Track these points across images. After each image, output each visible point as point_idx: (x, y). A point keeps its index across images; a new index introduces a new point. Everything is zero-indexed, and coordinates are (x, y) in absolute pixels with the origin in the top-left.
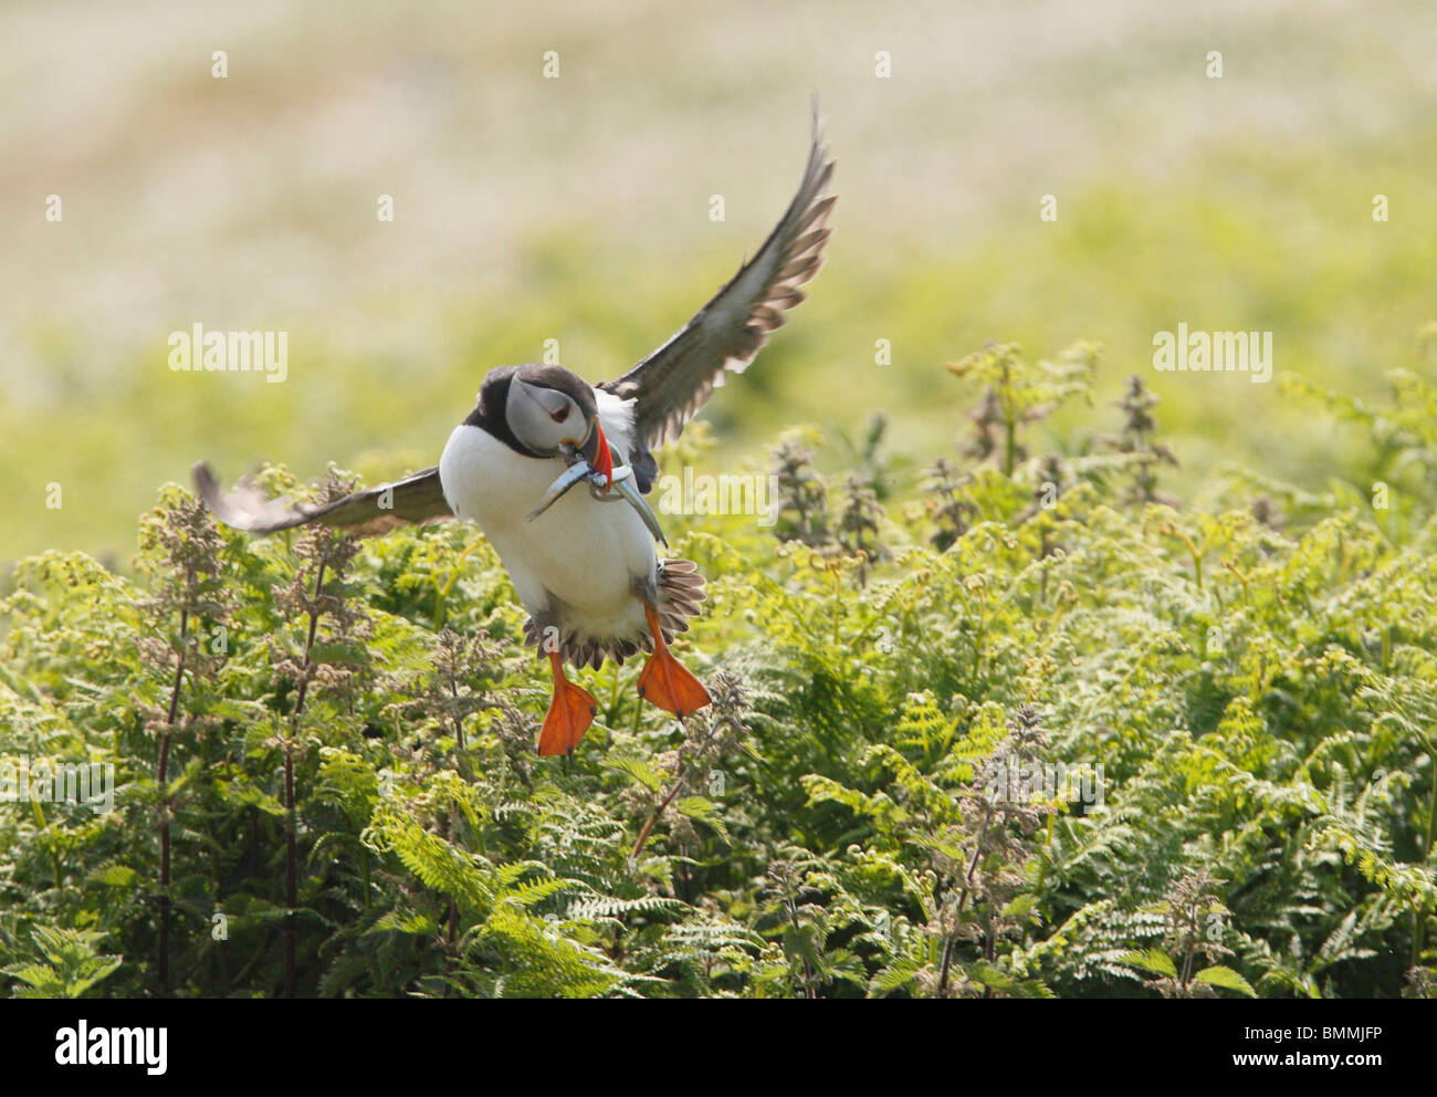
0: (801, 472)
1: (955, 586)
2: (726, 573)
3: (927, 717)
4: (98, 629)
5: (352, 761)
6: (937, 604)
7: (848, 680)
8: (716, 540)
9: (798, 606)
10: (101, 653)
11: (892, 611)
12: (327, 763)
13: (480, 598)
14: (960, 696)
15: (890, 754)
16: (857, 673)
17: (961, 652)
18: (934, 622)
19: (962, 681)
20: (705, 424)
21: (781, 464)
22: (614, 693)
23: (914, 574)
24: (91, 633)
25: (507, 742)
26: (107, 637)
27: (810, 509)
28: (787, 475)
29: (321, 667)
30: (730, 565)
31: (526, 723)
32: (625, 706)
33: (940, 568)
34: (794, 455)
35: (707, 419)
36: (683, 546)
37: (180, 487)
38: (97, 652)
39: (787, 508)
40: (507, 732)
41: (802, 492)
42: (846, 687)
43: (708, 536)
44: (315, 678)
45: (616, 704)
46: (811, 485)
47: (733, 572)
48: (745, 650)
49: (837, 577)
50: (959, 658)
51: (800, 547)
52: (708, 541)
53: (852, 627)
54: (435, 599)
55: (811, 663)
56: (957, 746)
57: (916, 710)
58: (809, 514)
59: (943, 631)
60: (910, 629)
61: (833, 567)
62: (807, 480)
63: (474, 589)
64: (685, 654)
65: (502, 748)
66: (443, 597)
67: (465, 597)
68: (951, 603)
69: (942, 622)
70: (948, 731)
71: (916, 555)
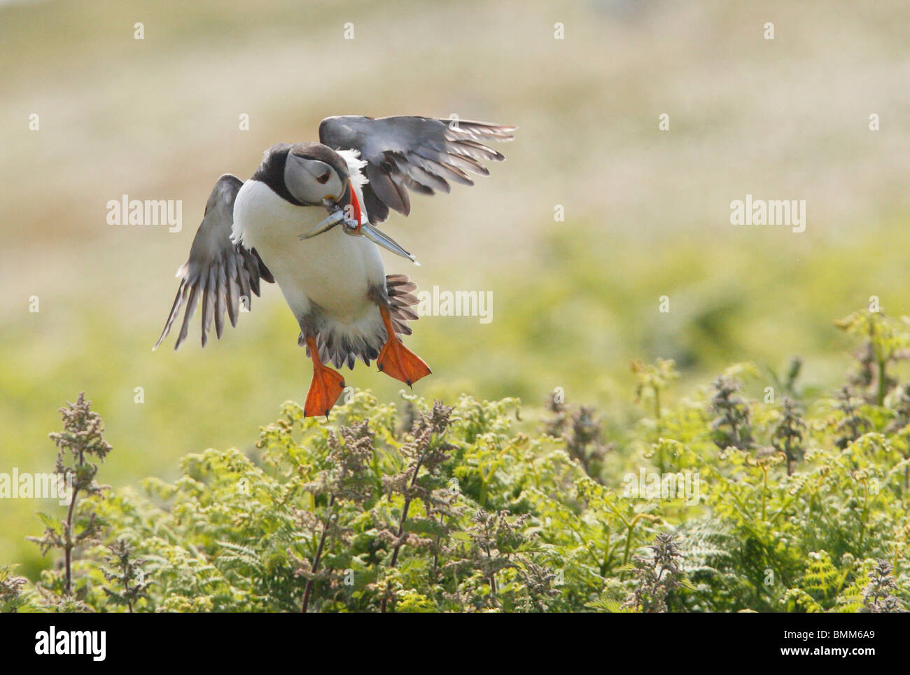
0: (732, 398)
1: (847, 477)
2: (686, 468)
3: (825, 570)
4: (240, 506)
5: (420, 600)
6: (834, 490)
7: (772, 545)
8: (679, 444)
9: (736, 490)
10: (243, 522)
11: (802, 495)
12: (402, 601)
13: (511, 484)
14: (850, 555)
15: (803, 595)
16: (777, 541)
17: (851, 524)
18: (831, 502)
19: (851, 544)
20: (671, 362)
21: (716, 393)
22: (606, 553)
23: (818, 469)
24: (235, 508)
25: (530, 587)
26: (247, 512)
27: (739, 423)
28: (722, 400)
29: (411, 535)
30: (689, 462)
31: (544, 574)
32: (614, 562)
33: (836, 465)
34: (726, 386)
35: (674, 358)
36: (655, 448)
37: (296, 404)
38: (240, 521)
39: (723, 423)
40: (530, 579)
41: (733, 411)
42: (770, 549)
43: (673, 441)
44: (405, 543)
45: (608, 560)
46: (739, 407)
47: (690, 467)
48: (700, 522)
49: (765, 471)
50: (850, 528)
51: (735, 451)
52: (673, 445)
53: (774, 506)
54: (480, 485)
55: (745, 530)
56: (847, 590)
57: (817, 565)
58: (739, 427)
59: (839, 509)
60: (815, 507)
61: (762, 464)
62: (736, 403)
63: (506, 478)
64: (656, 525)
65: (526, 591)
66: (486, 484)
67: (500, 483)
68: (844, 489)
69: (837, 502)
70: (840, 580)
71: (819, 455)
